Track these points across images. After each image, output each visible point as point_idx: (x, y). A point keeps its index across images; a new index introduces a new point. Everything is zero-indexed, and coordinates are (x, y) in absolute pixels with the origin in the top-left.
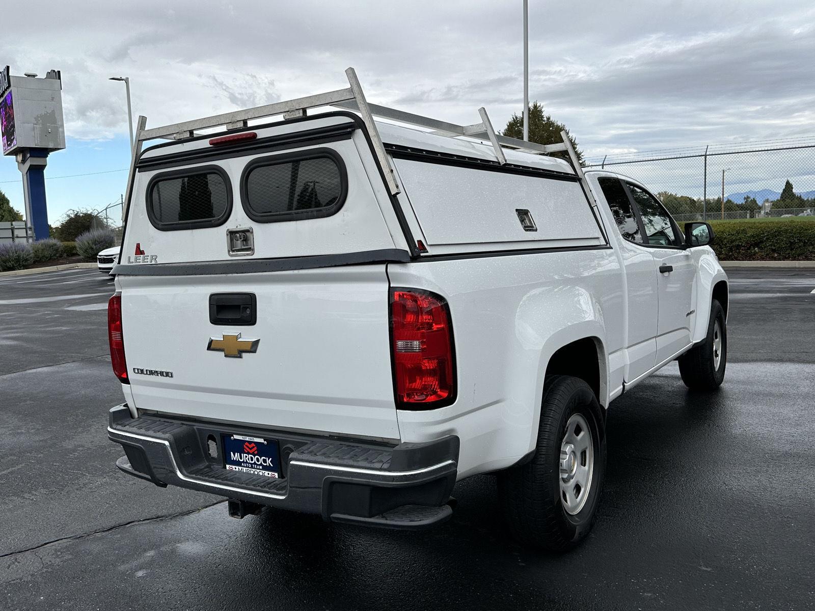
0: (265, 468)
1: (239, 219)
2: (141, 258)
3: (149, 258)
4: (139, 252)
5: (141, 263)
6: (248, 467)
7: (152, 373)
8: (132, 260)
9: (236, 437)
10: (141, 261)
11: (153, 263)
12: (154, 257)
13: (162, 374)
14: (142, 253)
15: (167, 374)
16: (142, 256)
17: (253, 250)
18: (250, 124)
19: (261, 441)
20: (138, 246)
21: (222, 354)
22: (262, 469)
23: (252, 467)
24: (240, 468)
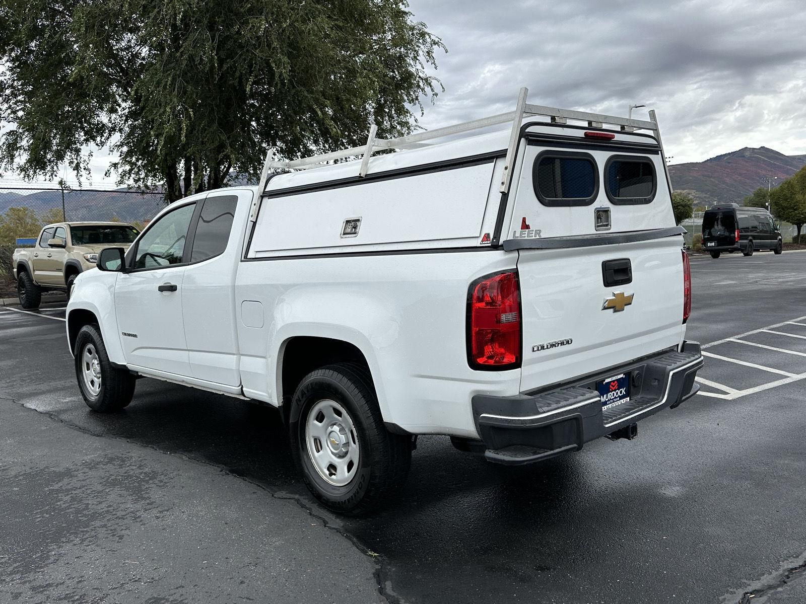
0: (621, 398)
1: (602, 200)
2: (526, 233)
3: (534, 232)
4: (525, 226)
5: (526, 238)
6: (612, 403)
7: (553, 345)
8: (518, 235)
9: (607, 381)
10: (526, 236)
11: (538, 237)
12: (538, 232)
13: (562, 344)
14: (528, 227)
15: (568, 342)
16: (527, 230)
17: (611, 226)
18: (605, 126)
19: (622, 376)
20: (524, 219)
21: (612, 310)
22: (620, 399)
23: (613, 402)
24: (608, 406)
